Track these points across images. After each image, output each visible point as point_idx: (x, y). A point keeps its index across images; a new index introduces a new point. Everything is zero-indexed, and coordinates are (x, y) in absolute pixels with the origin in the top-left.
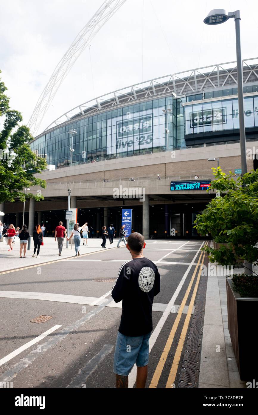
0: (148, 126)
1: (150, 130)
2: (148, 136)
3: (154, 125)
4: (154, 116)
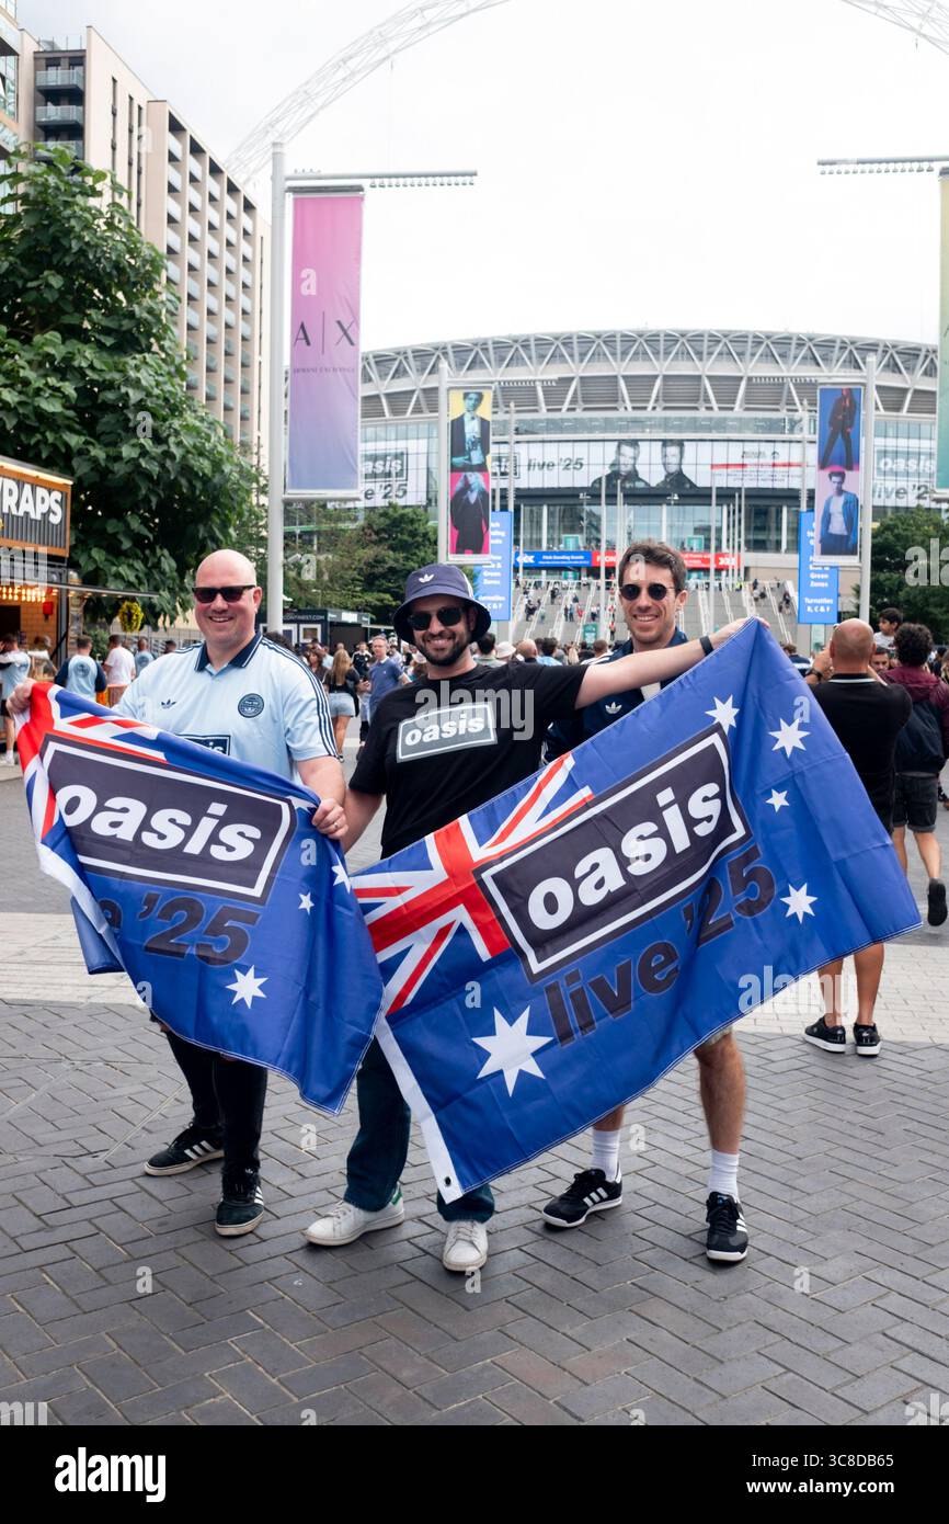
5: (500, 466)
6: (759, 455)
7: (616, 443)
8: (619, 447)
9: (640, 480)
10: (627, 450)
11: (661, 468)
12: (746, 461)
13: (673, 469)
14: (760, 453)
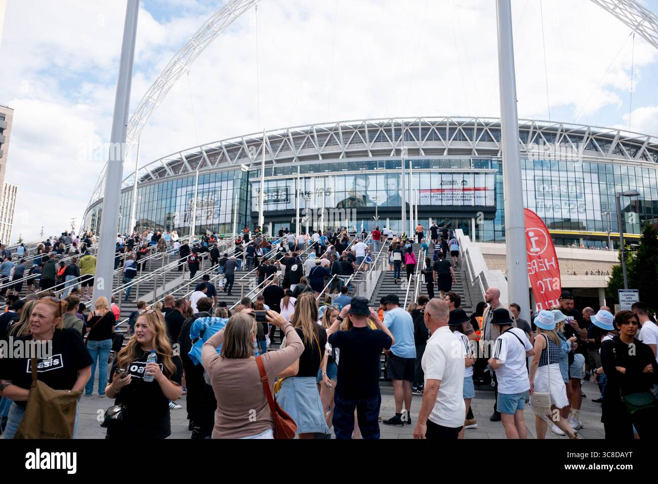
0: (216, 199)
1: (218, 205)
2: (216, 210)
3: (222, 199)
4: (222, 189)
5: (277, 195)
6: (453, 182)
7: (353, 177)
8: (355, 179)
9: (370, 201)
10: (361, 182)
11: (384, 193)
12: (444, 187)
13: (392, 193)
14: (453, 181)
